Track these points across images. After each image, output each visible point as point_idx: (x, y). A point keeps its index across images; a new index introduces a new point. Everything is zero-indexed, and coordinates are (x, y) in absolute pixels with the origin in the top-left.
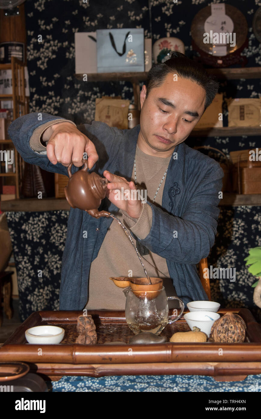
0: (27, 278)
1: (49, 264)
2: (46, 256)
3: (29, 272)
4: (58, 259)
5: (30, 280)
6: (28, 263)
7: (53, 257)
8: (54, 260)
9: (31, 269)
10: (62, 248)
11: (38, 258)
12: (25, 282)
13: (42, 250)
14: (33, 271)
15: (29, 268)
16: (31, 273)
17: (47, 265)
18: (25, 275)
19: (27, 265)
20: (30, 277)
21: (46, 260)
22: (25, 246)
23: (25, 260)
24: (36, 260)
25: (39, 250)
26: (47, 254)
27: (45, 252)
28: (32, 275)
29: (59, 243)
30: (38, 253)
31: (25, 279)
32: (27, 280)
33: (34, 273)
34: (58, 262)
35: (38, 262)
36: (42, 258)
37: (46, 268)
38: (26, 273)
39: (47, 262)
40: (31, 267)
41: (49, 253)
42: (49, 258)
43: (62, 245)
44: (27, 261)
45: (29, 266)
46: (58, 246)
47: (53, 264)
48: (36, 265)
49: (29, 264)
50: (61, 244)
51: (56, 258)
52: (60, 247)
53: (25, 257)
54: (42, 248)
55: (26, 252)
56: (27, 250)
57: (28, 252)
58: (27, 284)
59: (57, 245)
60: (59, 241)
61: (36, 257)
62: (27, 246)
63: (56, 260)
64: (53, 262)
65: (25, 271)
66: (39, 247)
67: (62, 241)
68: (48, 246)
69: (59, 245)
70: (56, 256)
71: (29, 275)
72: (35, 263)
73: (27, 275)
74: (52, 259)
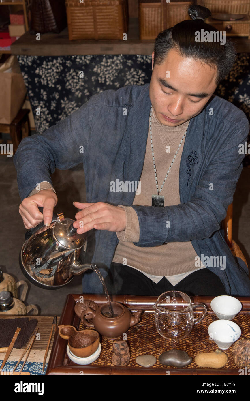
0: (45, 122)
1: (66, 110)
2: (62, 101)
3: (46, 117)
4: (75, 105)
5: (48, 124)
6: (44, 108)
7: (70, 104)
8: (71, 106)
9: (48, 114)
10: (78, 95)
11: (54, 103)
12: (43, 126)
13: (58, 95)
14: (50, 116)
15: (46, 113)
16: (48, 118)
17: (64, 111)
18: (42, 119)
19: (44, 110)
20: (47, 122)
21: (63, 106)
22: (40, 92)
23: (41, 105)
24: (53, 105)
25: (55, 95)
26: (64, 100)
27: (62, 97)
28: (49, 119)
29: (75, 89)
30: (54, 99)
31: (42, 123)
32: (45, 124)
33: (51, 118)
34: (75, 108)
35: (54, 107)
36: (59, 104)
37: (63, 113)
38: (43, 117)
39: (64, 108)
40: (48, 111)
41: (65, 99)
42: (65, 104)
43: (79, 92)
44: (44, 106)
45: (46, 111)
46: (74, 93)
47: (70, 110)
48: (53, 110)
49: (46, 109)
50: (77, 90)
51: (73, 105)
52: (77, 93)
53: (41, 102)
54: (58, 94)
55: (42, 97)
56: (42, 95)
57: (43, 97)
58: (44, 128)
59: (73, 91)
60: (76, 88)
61: (52, 102)
62: (42, 91)
63: (73, 107)
64: (70, 108)
65: (42, 116)
66: (55, 93)
67: (78, 87)
68: (64, 92)
69: (75, 91)
70: (73, 103)
71: (46, 120)
72: (52, 108)
73: (44, 120)
74: (69, 105)
